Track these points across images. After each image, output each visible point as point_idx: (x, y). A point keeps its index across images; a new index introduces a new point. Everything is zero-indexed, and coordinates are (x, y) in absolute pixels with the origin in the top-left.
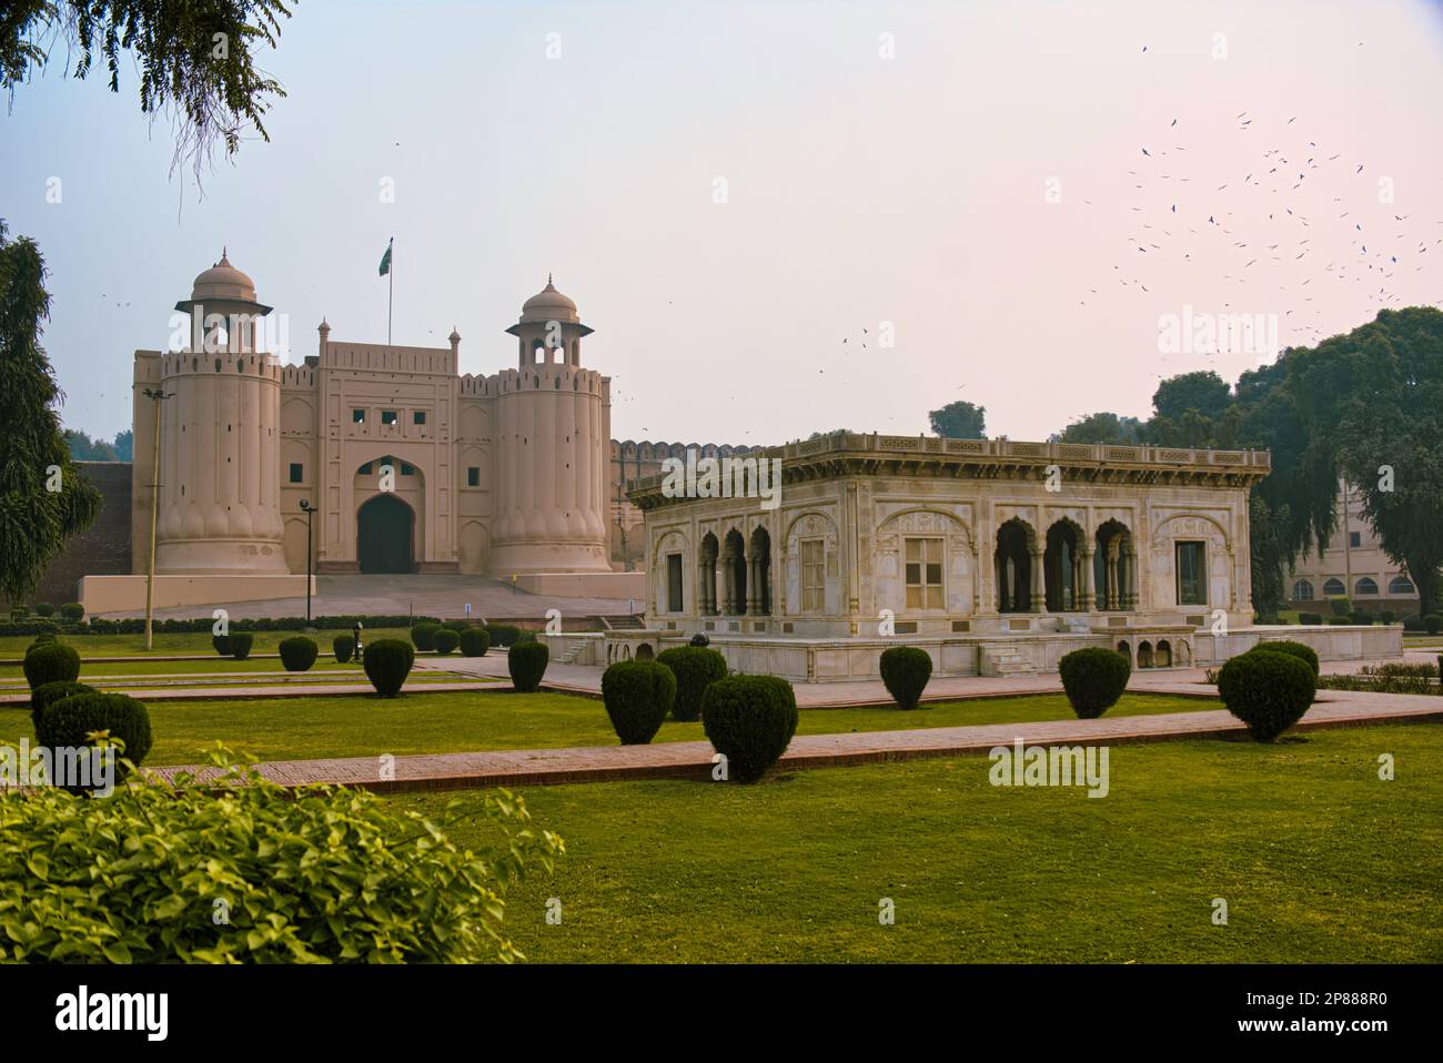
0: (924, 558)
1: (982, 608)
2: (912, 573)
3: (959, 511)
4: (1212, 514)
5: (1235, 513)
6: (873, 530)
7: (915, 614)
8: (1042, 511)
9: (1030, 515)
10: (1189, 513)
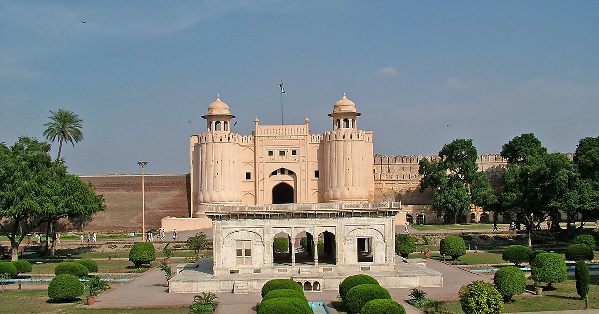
0: (244, 247)
1: (266, 265)
2: (239, 253)
3: (257, 230)
4: (375, 227)
5: (387, 225)
6: (222, 238)
7: (239, 267)
8: (293, 229)
9: (288, 231)
10: (363, 227)
